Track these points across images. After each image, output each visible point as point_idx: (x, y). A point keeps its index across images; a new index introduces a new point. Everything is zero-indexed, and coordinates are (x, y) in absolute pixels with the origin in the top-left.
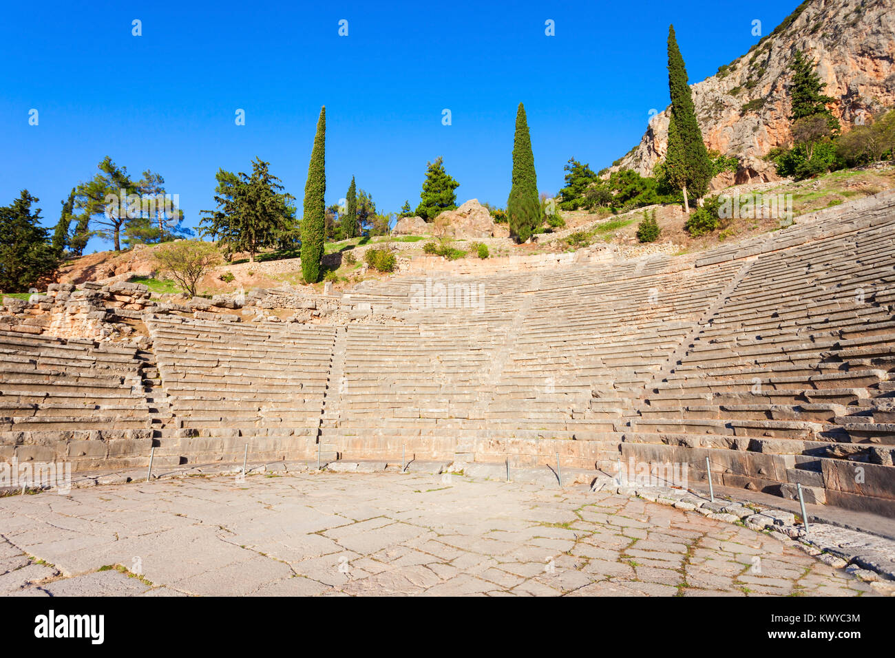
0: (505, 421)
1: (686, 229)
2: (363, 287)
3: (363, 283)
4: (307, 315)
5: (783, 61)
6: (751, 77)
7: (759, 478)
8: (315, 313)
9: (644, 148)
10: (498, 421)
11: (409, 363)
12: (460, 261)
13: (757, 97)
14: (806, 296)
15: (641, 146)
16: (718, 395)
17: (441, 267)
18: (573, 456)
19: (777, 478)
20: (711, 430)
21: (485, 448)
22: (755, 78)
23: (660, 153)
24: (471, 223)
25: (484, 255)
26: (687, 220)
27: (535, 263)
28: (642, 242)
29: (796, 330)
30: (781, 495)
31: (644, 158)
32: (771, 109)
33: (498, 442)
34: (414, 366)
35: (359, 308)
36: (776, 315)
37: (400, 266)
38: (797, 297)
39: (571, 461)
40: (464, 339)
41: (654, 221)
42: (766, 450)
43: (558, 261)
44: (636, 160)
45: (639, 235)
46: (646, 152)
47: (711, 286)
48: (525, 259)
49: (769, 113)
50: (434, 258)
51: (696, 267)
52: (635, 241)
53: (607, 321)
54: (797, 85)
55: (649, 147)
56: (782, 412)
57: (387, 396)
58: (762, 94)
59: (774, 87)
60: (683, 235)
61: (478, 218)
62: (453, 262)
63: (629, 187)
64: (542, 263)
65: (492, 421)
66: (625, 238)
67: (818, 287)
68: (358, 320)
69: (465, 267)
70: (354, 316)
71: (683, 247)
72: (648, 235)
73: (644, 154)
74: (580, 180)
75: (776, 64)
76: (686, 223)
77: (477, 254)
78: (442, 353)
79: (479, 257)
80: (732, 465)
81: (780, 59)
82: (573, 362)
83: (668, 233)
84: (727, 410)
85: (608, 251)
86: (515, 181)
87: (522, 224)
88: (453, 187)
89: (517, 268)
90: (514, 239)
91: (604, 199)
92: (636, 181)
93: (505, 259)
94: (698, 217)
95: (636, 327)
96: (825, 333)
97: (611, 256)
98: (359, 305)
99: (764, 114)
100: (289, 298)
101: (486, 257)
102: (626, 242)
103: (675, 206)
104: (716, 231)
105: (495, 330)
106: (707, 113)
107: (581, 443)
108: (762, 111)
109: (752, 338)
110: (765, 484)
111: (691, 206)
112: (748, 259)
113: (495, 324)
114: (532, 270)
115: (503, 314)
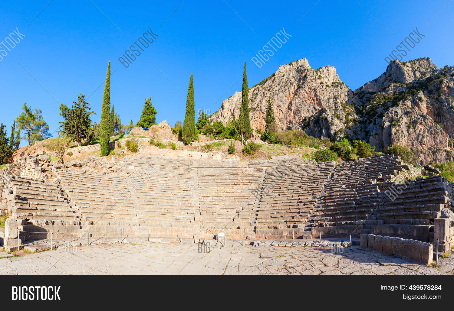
0: (210, 222)
2: (126, 159)
3: (126, 157)
4: (110, 170)
5: (261, 97)
7: (296, 235)
8: (112, 169)
9: (220, 113)
10: (208, 222)
12: (164, 149)
14: (285, 183)
15: (219, 112)
16: (278, 212)
17: (157, 151)
19: (301, 235)
20: (281, 223)
21: (205, 233)
22: (253, 99)
23: (225, 117)
24: (164, 132)
25: (174, 148)
27: (193, 155)
28: (230, 153)
29: (288, 193)
30: (303, 238)
31: (220, 117)
33: (210, 230)
35: (129, 168)
36: (280, 188)
37: (140, 149)
38: (283, 183)
40: (179, 185)
41: (234, 145)
42: (298, 227)
43: (202, 155)
44: (217, 118)
45: (229, 150)
46: (220, 115)
48: (189, 152)
50: (154, 147)
51: (249, 167)
52: (227, 152)
53: (229, 184)
55: (222, 113)
58: (255, 106)
59: (258, 105)
60: (242, 153)
61: (166, 130)
62: (161, 150)
63: (220, 129)
64: (196, 156)
65: (205, 222)
66: (224, 150)
67: (286, 181)
68: (130, 173)
69: (166, 153)
70: (129, 172)
71: (242, 158)
72: (231, 151)
73: (220, 116)
75: (259, 97)
76: (243, 149)
77: (171, 147)
78: (173, 191)
79: (172, 149)
80: (290, 233)
81: (260, 95)
82: (224, 199)
83: (237, 152)
84: (283, 217)
85: (220, 155)
87: (188, 137)
89: (187, 156)
91: (211, 132)
92: (222, 127)
93: (182, 151)
94: (247, 148)
95: (240, 187)
97: (221, 157)
98: (129, 166)
99: (255, 114)
101: (175, 149)
102: (224, 152)
103: (239, 141)
105: (189, 183)
107: (242, 230)
109: (277, 195)
110: (298, 236)
111: (243, 143)
112: (263, 167)
113: (187, 180)
114: (192, 158)
115: (189, 176)
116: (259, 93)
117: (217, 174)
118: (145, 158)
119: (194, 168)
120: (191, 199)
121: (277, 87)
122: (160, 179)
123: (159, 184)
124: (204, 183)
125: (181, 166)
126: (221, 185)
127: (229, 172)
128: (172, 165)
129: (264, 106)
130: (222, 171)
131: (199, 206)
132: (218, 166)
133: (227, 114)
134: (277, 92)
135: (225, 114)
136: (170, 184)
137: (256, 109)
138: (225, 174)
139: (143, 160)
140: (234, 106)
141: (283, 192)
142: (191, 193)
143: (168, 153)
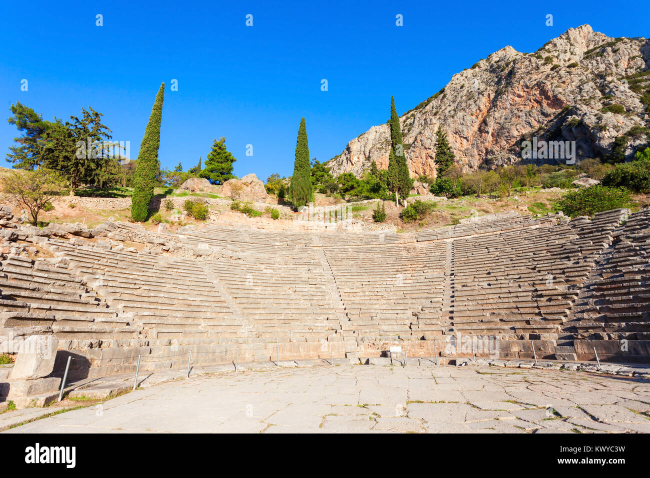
0: (372, 330)
1: (401, 217)
2: (187, 230)
3: (187, 227)
4: (159, 249)
5: (420, 126)
6: (404, 130)
7: (540, 352)
8: (164, 248)
9: (344, 157)
10: (367, 331)
11: (272, 292)
12: (258, 219)
13: (407, 143)
14: (498, 264)
15: (342, 156)
16: (494, 313)
17: (244, 221)
18: (424, 350)
19: (550, 352)
20: (502, 331)
21: (365, 348)
22: (406, 131)
23: (353, 163)
24: (252, 191)
25: (275, 217)
26: (401, 212)
27: (311, 227)
28: (376, 222)
29: (507, 281)
30: (556, 359)
31: (344, 164)
32: (414, 151)
33: (374, 344)
34: (279, 294)
35: (199, 247)
36: (489, 273)
37: (211, 216)
38: (494, 265)
39: (423, 353)
40: (299, 276)
41: (383, 209)
42: (542, 339)
43: (326, 227)
44: (339, 165)
45: (374, 217)
47: (437, 254)
48: (303, 223)
50: (239, 214)
51: (417, 241)
52: (372, 220)
54: (439, 144)
55: (347, 158)
56: (535, 321)
57: (276, 315)
58: (410, 142)
59: (416, 139)
60: (399, 220)
61: (256, 188)
62: (252, 219)
63: (350, 183)
65: (363, 331)
66: (366, 218)
67: (500, 260)
68: (203, 256)
69: (261, 224)
70: (200, 253)
71: (400, 228)
72: (379, 217)
73: (344, 162)
74: (320, 173)
75: (417, 127)
76: (400, 214)
77: (270, 215)
79: (272, 218)
80: (524, 347)
81: (419, 125)
82: (386, 294)
83: (390, 218)
84: (505, 321)
85: (359, 225)
86: (296, 168)
87: (300, 199)
88: (232, 161)
89: (298, 229)
90: (291, 208)
91: (334, 189)
92: (354, 180)
93: (290, 221)
94: (408, 211)
95: (410, 275)
96: (526, 284)
97: (361, 228)
98: (199, 244)
99: (410, 153)
100: (139, 233)
101: (277, 218)
102: (367, 220)
103: (391, 202)
104: (417, 221)
105: (314, 271)
106: (381, 145)
107: (429, 342)
108: (409, 151)
109: (485, 285)
110: (544, 355)
111: (400, 203)
112: (445, 240)
113: (311, 267)
114: (309, 231)
115: (312, 261)
116: (416, 122)
117: (361, 255)
118: (223, 231)
119: (316, 248)
120: (327, 298)
121: (450, 106)
122: (263, 267)
123: (263, 275)
124: (342, 271)
125: (293, 244)
126: (374, 273)
127: (382, 252)
128: (276, 244)
130: (369, 251)
131: (344, 307)
132: (359, 243)
133: (358, 158)
134: (452, 113)
135: (354, 159)
136: (283, 275)
137: (413, 145)
138: (376, 256)
139: (221, 233)
140: (369, 146)
141: (497, 280)
142: (324, 287)
143: (265, 224)
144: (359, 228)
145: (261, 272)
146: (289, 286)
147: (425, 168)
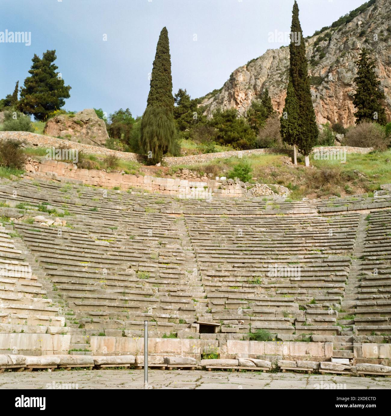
5: (338, 51)
6: (314, 56)
11: (104, 270)
13: (317, 75)
17: (72, 175)
22: (317, 58)
23: (238, 101)
24: (88, 133)
31: (224, 102)
32: (327, 88)
34: (115, 274)
37: (27, 167)
44: (218, 103)
47: (344, 229)
48: (159, 181)
49: (325, 90)
51: (319, 212)
53: (273, 249)
54: (361, 78)
55: (230, 94)
57: (107, 301)
58: (322, 73)
59: (330, 71)
61: (95, 129)
62: (85, 172)
64: (175, 188)
69: (97, 179)
78: (134, 263)
81: (336, 49)
82: (265, 281)
85: (238, 186)
89: (151, 189)
93: (140, 177)
95: (302, 256)
97: (240, 192)
99: (322, 90)
103: (286, 157)
106: (280, 77)
108: (320, 87)
111: (299, 160)
112: (358, 212)
113: (164, 241)
114: (167, 193)
115: (167, 232)
116: (332, 46)
117: (239, 229)
118: (42, 186)
119: (173, 216)
120: (182, 282)
122: (94, 236)
123: (94, 247)
124: (207, 248)
125: (142, 209)
126: (253, 253)
127: (267, 225)
128: (118, 207)
129: (349, 70)
130: (250, 222)
131: (204, 294)
132: (236, 212)
133: (246, 95)
135: (241, 96)
136: (123, 248)
137: (326, 79)
138: (258, 229)
140: (263, 79)
142: (179, 268)
143: (104, 180)
144: (238, 192)
145: (92, 243)
146: (129, 264)
147: (342, 113)
